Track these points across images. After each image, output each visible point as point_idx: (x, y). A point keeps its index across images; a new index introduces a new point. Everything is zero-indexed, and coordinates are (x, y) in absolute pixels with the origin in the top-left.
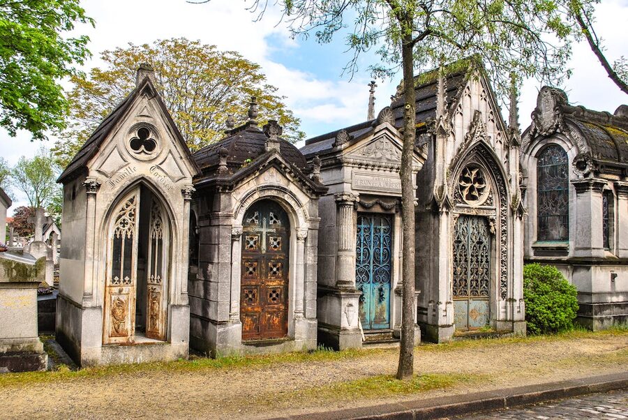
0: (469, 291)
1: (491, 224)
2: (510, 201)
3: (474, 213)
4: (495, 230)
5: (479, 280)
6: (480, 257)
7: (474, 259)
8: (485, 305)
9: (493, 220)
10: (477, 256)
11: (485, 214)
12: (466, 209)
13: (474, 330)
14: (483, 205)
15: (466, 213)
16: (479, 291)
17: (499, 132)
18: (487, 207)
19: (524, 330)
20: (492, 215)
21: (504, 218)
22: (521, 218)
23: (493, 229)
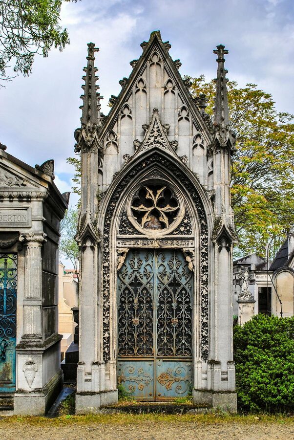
0: (155, 349)
1: (188, 259)
2: (211, 227)
3: (156, 245)
4: (194, 266)
5: (174, 335)
6: (174, 305)
7: (165, 307)
8: (186, 368)
9: (190, 254)
10: (170, 302)
11: (175, 246)
12: (140, 241)
13: (164, 401)
14: (172, 233)
15: (140, 246)
16: (174, 350)
17: (198, 132)
18: (180, 236)
19: (234, 405)
20: (186, 247)
21: (204, 250)
22: (228, 249)
23: (190, 265)
